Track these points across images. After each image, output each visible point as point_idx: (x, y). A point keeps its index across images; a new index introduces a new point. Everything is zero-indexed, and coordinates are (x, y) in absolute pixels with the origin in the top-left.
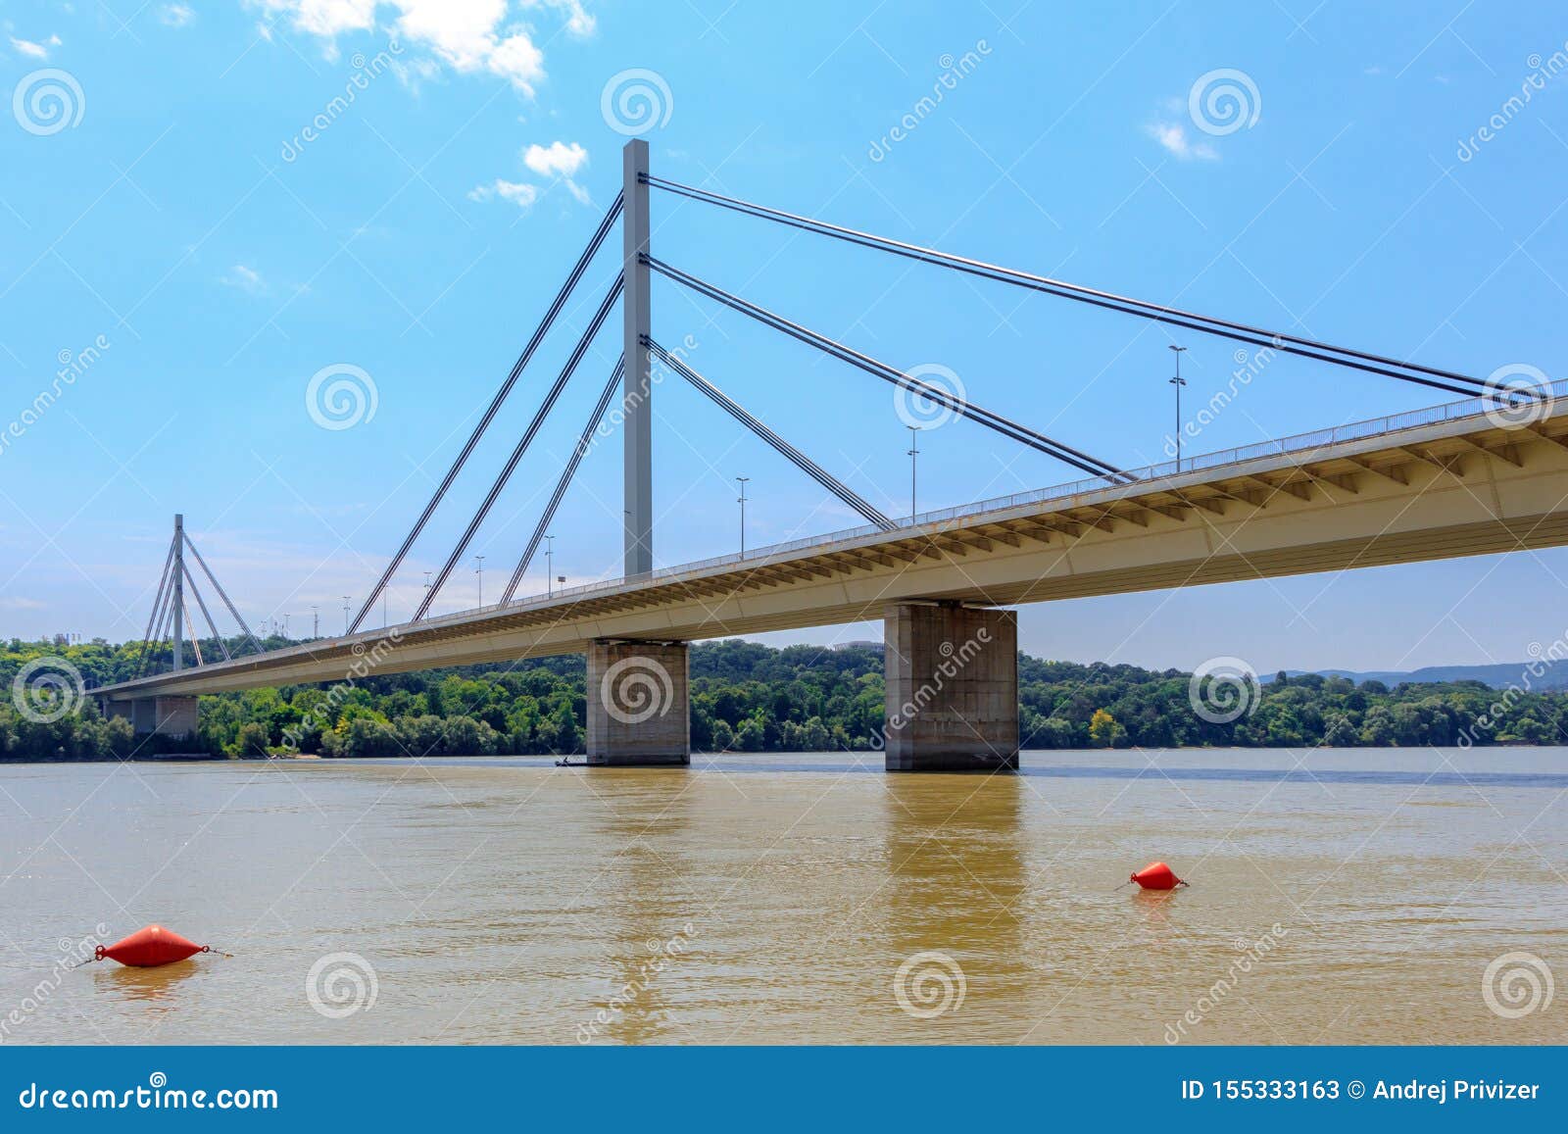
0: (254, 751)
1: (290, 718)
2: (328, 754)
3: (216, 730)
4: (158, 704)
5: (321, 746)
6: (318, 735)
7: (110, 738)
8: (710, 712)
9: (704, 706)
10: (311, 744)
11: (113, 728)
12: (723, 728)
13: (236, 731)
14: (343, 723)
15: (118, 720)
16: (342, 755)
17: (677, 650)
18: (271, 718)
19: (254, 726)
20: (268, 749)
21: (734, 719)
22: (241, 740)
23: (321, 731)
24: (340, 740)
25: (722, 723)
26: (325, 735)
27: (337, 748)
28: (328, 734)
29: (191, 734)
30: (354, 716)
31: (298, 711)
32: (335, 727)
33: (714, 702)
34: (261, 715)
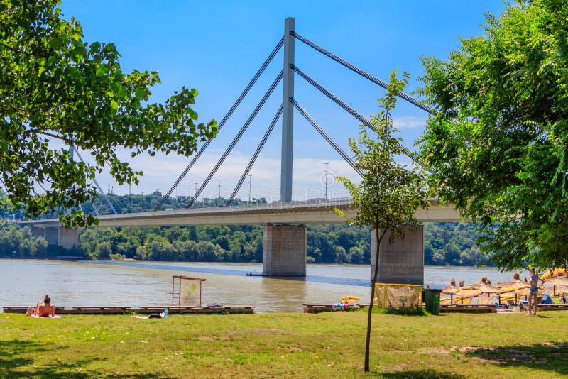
0: (104, 256)
1: (120, 239)
2: (139, 259)
3: (86, 244)
4: (59, 231)
5: (136, 254)
6: (134, 249)
7: (37, 247)
8: (335, 242)
9: (331, 238)
10: (131, 253)
11: (39, 242)
12: (342, 251)
13: (95, 245)
14: (147, 243)
15: (41, 239)
16: (146, 260)
18: (111, 239)
19: (103, 244)
20: (111, 255)
21: (347, 247)
22: (97, 251)
23: (136, 247)
24: (145, 251)
25: (341, 248)
26: (138, 249)
27: (144, 256)
28: (139, 249)
29: (74, 246)
30: (153, 239)
31: (125, 236)
32: (143, 245)
33: (338, 237)
34: (106, 237)
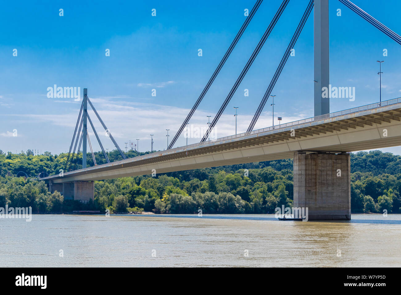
0: (121, 210)
1: (139, 193)
2: (158, 212)
3: (103, 198)
4: (75, 185)
5: (155, 208)
6: (153, 202)
7: (52, 202)
8: (362, 191)
9: (358, 187)
10: (150, 207)
11: (54, 197)
12: (369, 200)
13: (112, 200)
14: (165, 196)
15: (56, 193)
16: (165, 213)
17: (343, 157)
18: (130, 193)
19: (121, 197)
20: (128, 209)
21: (375, 196)
22: (115, 204)
23: (154, 200)
24: (164, 204)
25: (368, 197)
26: (156, 202)
27: (163, 209)
28: (158, 201)
29: (91, 200)
30: (171, 192)
31: (143, 189)
32: (161, 198)
33: (364, 185)
34: (125, 191)
